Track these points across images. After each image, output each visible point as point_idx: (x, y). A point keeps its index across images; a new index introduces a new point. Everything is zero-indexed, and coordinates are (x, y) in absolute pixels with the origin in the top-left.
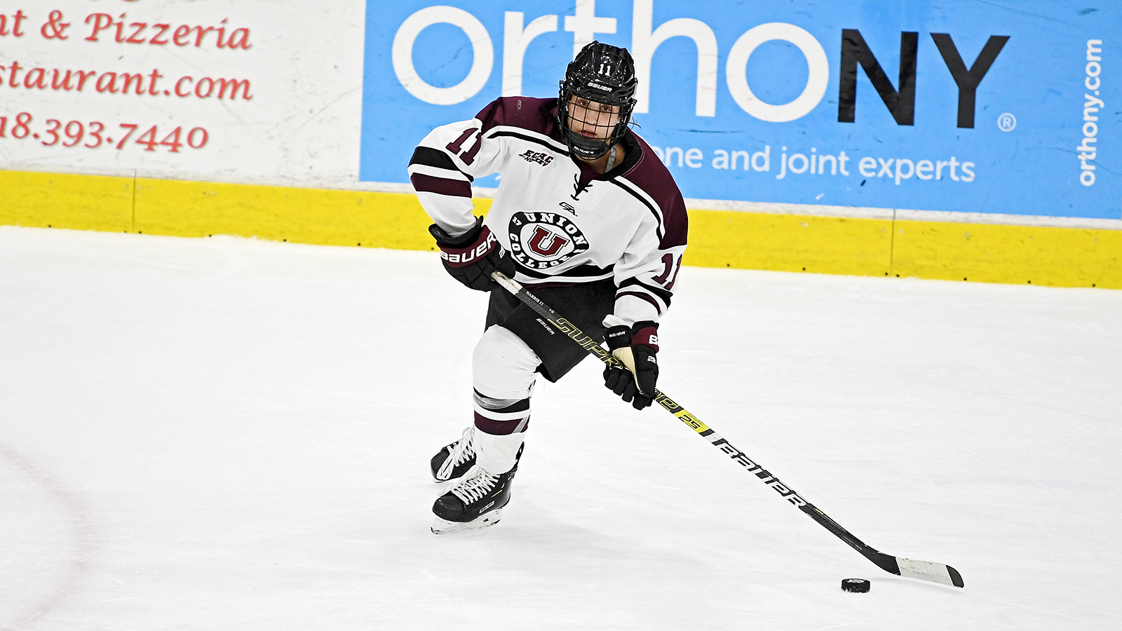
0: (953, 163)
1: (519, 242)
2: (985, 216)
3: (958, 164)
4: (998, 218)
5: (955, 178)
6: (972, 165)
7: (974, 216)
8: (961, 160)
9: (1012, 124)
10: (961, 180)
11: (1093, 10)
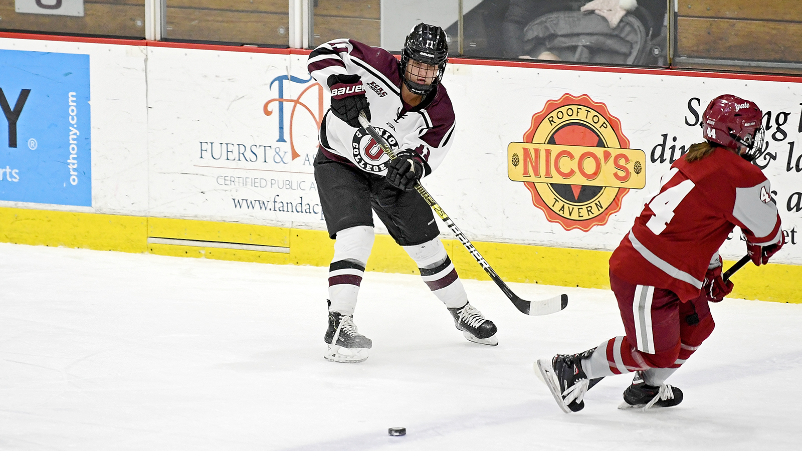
0: (8, 170)
1: (359, 149)
2: (25, 204)
3: (10, 170)
4: (32, 205)
5: (10, 180)
6: (17, 171)
7: (20, 204)
8: (12, 168)
9: (35, 145)
10: (12, 181)
11: (71, 73)
